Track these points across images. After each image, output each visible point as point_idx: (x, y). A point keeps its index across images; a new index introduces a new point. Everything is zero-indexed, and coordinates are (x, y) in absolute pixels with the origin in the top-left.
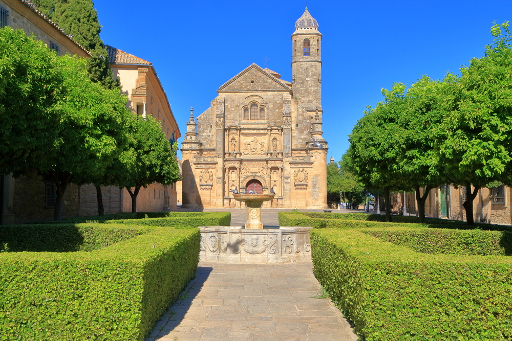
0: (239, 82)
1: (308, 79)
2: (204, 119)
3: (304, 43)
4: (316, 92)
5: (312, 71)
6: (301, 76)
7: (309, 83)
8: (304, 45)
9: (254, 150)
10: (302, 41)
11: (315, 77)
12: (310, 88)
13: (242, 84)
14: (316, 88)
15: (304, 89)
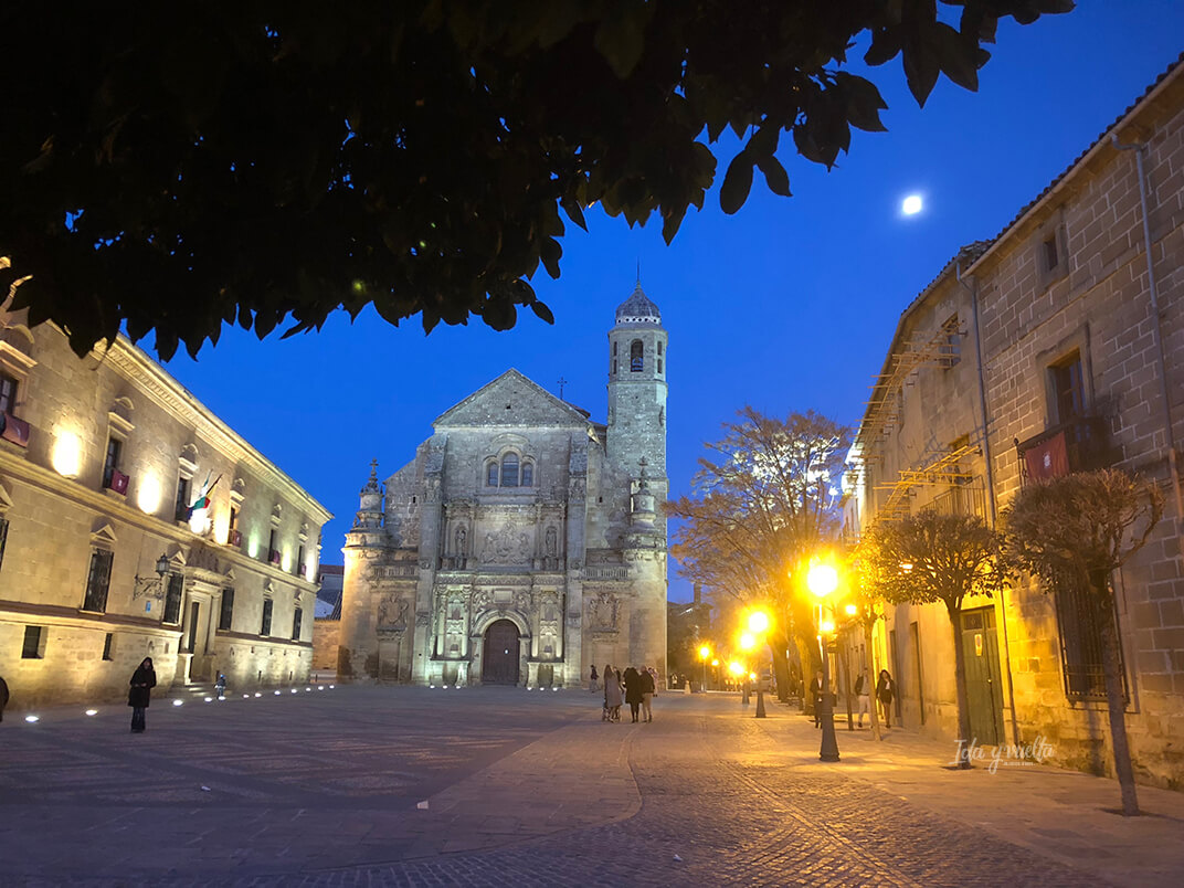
0: (479, 406)
1: (640, 417)
2: (400, 483)
3: (632, 347)
4: (655, 442)
5: (647, 402)
6: (625, 410)
7: (641, 424)
8: (632, 351)
9: (504, 552)
10: (629, 344)
11: (653, 414)
12: (643, 435)
13: (486, 410)
14: (654, 435)
15: (631, 436)
